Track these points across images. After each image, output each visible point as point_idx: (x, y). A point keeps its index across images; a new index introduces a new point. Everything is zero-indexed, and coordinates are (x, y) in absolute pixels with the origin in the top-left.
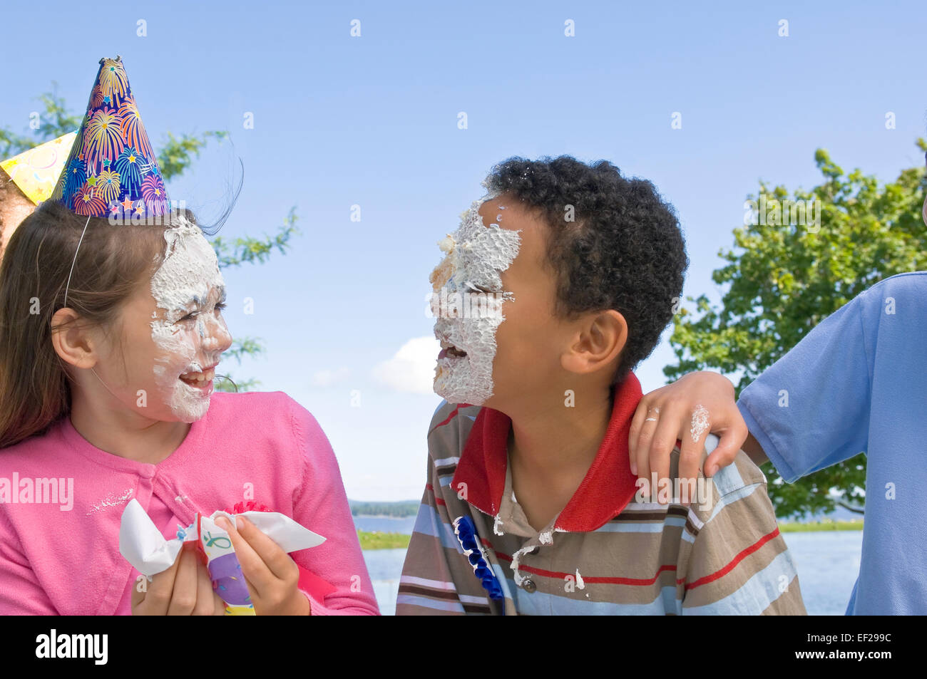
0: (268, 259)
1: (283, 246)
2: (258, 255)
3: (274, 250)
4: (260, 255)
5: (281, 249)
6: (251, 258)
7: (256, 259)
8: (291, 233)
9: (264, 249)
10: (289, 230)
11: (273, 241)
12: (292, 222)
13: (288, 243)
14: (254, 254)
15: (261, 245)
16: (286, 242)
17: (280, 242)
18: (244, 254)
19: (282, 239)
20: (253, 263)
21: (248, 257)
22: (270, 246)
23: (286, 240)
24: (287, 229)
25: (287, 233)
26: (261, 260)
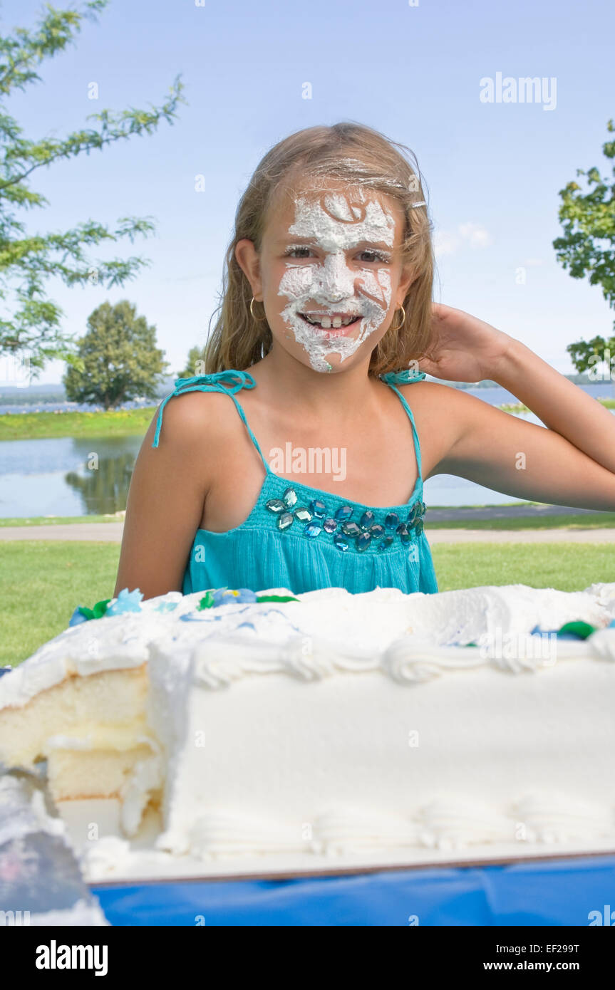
0: (156, 130)
1: (170, 117)
2: (145, 126)
3: (162, 120)
4: (148, 127)
5: (169, 120)
6: (139, 131)
7: (144, 131)
8: (178, 103)
9: (153, 120)
10: (176, 99)
11: (160, 111)
12: (179, 90)
13: (176, 112)
14: (142, 125)
15: (149, 116)
16: (173, 112)
17: (168, 112)
18: (132, 126)
19: (169, 109)
20: (141, 135)
21: (135, 130)
22: (158, 117)
23: (173, 109)
24: (173, 97)
25: (174, 103)
26: (148, 130)
